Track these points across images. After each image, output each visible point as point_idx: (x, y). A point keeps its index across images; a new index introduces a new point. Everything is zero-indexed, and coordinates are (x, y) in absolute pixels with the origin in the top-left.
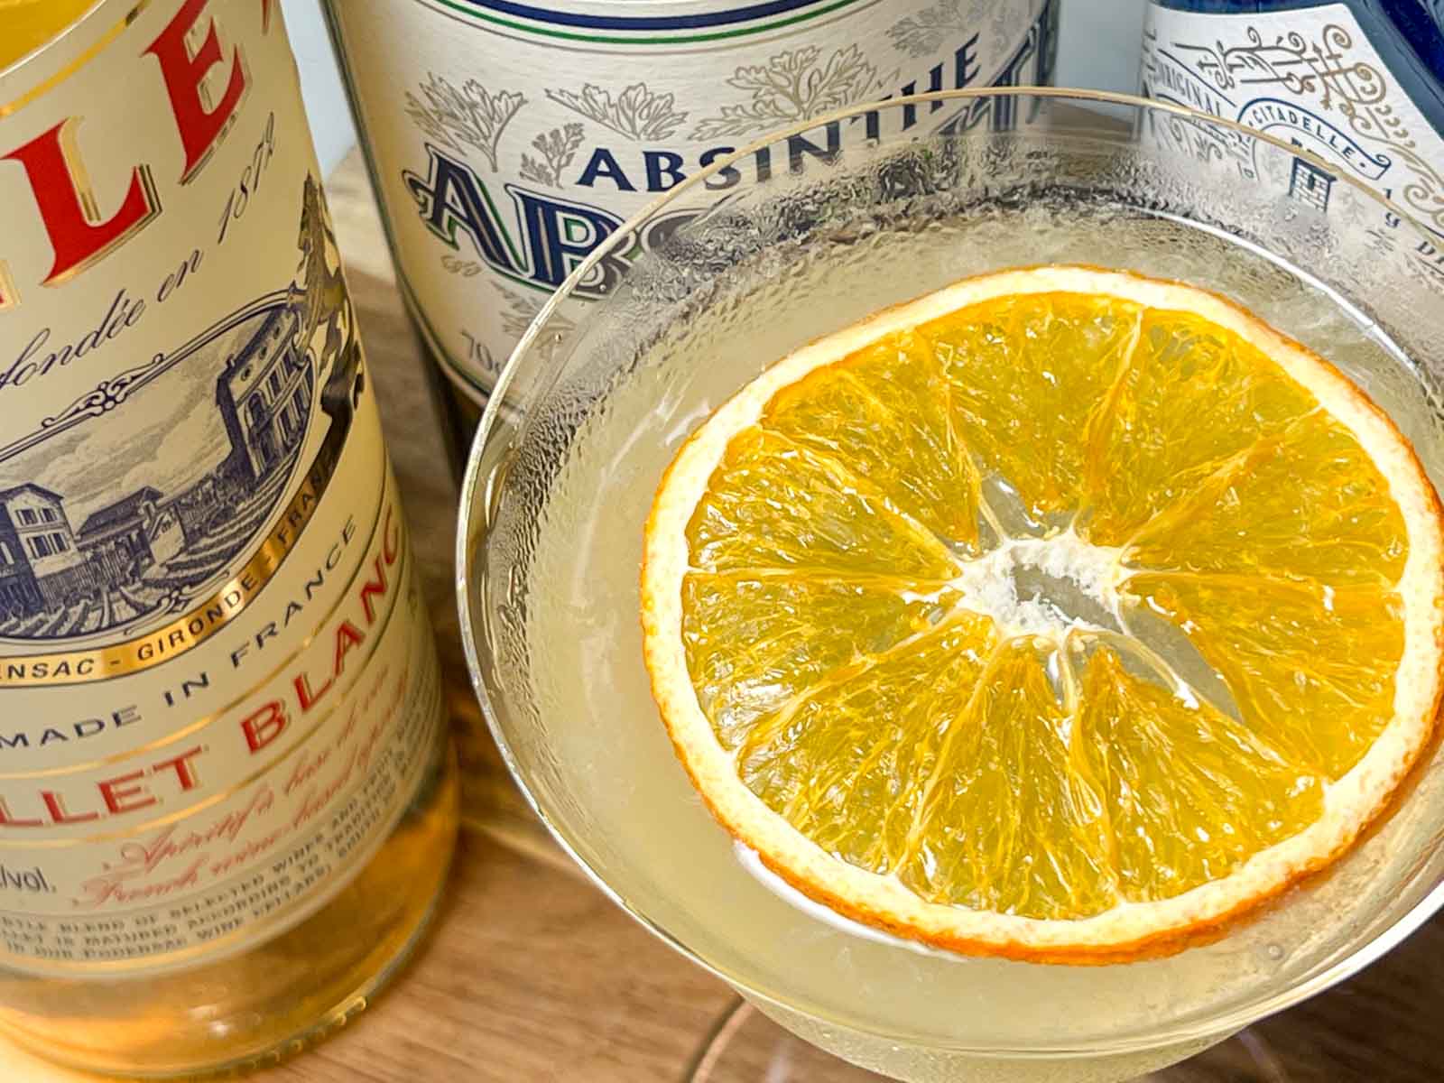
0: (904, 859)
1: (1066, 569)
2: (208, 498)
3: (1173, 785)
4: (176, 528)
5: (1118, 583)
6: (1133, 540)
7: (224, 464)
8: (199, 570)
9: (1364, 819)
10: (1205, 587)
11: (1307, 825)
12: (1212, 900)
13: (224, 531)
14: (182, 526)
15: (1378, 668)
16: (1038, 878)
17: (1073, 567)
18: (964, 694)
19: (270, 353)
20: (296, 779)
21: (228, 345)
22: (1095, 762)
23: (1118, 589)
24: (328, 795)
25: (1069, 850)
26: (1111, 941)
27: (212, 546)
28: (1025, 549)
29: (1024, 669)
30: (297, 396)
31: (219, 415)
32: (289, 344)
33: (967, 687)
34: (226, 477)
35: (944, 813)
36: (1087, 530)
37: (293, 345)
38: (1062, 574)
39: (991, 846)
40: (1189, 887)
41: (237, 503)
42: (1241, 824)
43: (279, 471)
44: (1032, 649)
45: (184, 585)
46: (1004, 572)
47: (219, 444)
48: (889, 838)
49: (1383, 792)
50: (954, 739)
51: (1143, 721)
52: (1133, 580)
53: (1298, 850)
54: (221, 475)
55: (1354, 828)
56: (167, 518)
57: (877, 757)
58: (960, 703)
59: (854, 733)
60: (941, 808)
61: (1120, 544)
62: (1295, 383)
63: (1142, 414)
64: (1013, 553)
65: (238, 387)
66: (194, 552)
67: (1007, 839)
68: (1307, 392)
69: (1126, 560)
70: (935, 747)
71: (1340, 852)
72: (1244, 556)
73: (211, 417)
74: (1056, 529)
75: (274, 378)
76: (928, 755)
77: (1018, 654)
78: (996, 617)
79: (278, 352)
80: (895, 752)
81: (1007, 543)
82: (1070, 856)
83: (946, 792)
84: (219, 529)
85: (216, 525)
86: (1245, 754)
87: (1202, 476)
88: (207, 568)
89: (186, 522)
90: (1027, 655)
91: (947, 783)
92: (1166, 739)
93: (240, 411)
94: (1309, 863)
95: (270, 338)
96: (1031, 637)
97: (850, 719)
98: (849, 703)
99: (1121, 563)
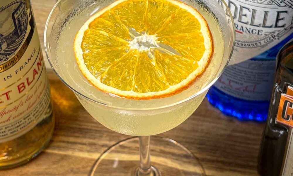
0: (133, 88)
1: (146, 40)
2: (11, 38)
3: (173, 68)
4: (6, 43)
5: (156, 40)
6: (156, 33)
7: (14, 31)
8: (10, 52)
9: (205, 65)
10: (170, 38)
11: (196, 69)
12: (185, 82)
13: (14, 45)
14: (7, 43)
15: (201, 44)
16: (156, 86)
17: (147, 39)
18: (135, 62)
19: (21, 10)
20: (27, 100)
21: (14, 7)
22: (160, 67)
23: (156, 41)
24: (33, 104)
25: (159, 81)
26: (170, 92)
27: (12, 48)
28: (139, 38)
29: (144, 55)
30: (25, 20)
31: (13, 21)
32: (24, 10)
33: (136, 60)
34: (14, 34)
35: (137, 80)
36: (148, 33)
37: (25, 10)
38: (146, 41)
39: (147, 83)
40: (180, 82)
41: (16, 40)
42: (186, 71)
43: (23, 35)
44: (145, 52)
45: (7, 55)
46: (136, 43)
47: (13, 27)
48: (129, 86)
49: (207, 61)
50: (136, 68)
51: (166, 60)
52: (158, 39)
53: (196, 72)
54: (13, 33)
55: (204, 67)
56: (4, 41)
57: (124, 74)
58: (135, 63)
59: (119, 72)
60: (137, 79)
61: (154, 34)
62: (175, 5)
63: (152, 15)
64: (137, 39)
65: (16, 16)
66: (9, 48)
67: (149, 81)
68: (177, 6)
69: (156, 36)
70: (133, 70)
71: (203, 71)
72: (174, 32)
73: (12, 21)
74: (143, 34)
75: (21, 16)
76: (132, 72)
77: (142, 54)
78: (137, 49)
79: (22, 11)
80: (126, 73)
81: (136, 38)
82: (160, 82)
83: (137, 76)
84: (13, 44)
85: (12, 43)
86: (183, 61)
87: (164, 22)
88: (11, 52)
89: (7, 42)
90: (144, 54)
91: (137, 75)
92: (170, 61)
93: (16, 21)
94: (198, 74)
95: (21, 8)
96: (144, 51)
97: (117, 70)
98: (116, 67)
99: (155, 37)
